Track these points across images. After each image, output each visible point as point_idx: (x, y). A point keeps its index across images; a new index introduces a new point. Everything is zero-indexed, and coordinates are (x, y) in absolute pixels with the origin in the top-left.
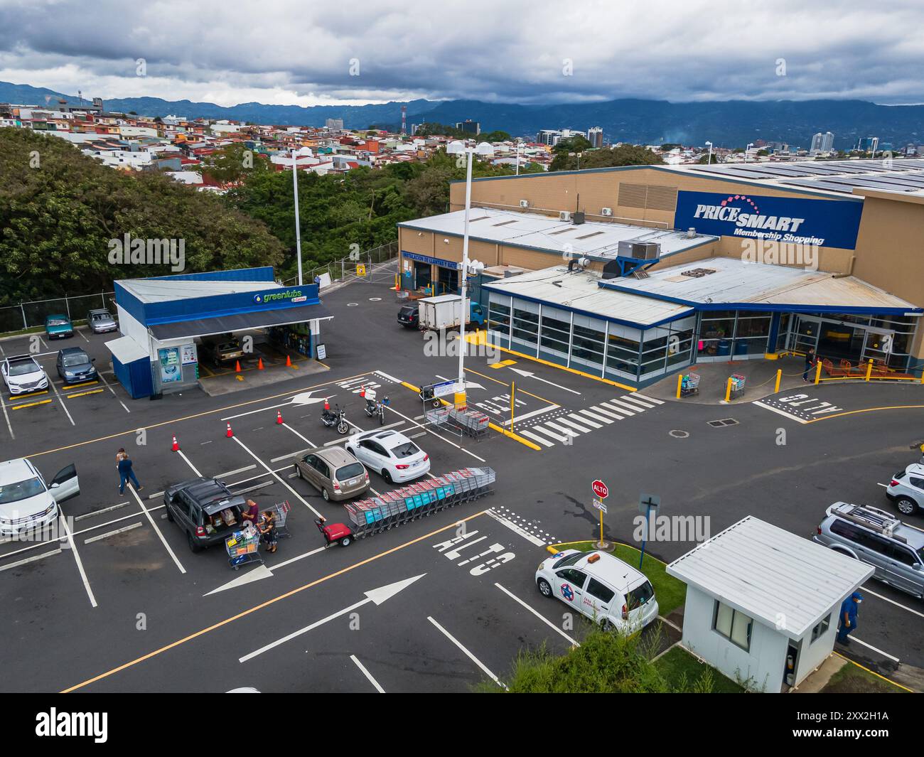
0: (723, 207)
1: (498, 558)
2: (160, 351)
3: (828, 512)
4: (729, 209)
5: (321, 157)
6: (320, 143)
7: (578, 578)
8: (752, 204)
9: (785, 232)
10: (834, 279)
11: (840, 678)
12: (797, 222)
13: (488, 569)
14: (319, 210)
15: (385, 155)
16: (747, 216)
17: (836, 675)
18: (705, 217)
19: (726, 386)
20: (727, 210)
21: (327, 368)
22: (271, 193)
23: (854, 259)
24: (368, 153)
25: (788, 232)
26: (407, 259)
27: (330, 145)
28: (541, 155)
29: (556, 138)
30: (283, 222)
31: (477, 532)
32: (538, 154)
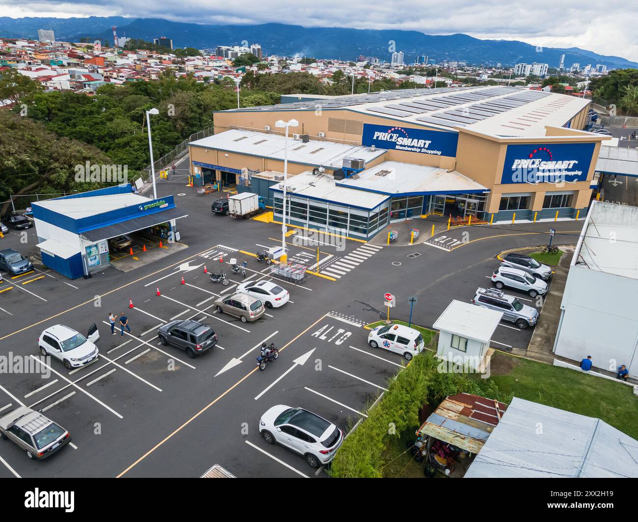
0: (389, 133)
1: (345, 335)
2: (87, 248)
3: (477, 293)
4: (392, 135)
5: (57, 69)
6: (51, 57)
7: (391, 337)
8: (405, 132)
9: (422, 148)
10: (448, 173)
11: (494, 356)
12: (428, 142)
13: (343, 341)
14: (100, 125)
15: (110, 68)
16: (402, 138)
17: (493, 355)
18: (380, 139)
19: (411, 236)
20: (391, 135)
21: (186, 247)
22: (49, 109)
23: (456, 162)
24: (96, 67)
25: (424, 148)
26: (196, 166)
27: (60, 58)
28: (226, 67)
29: (230, 52)
30: (75, 135)
31: (328, 325)
32: (224, 67)
